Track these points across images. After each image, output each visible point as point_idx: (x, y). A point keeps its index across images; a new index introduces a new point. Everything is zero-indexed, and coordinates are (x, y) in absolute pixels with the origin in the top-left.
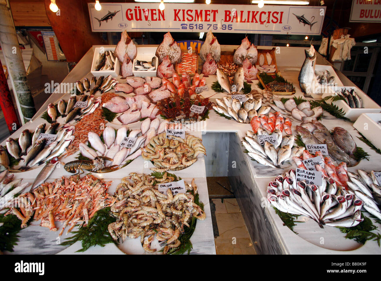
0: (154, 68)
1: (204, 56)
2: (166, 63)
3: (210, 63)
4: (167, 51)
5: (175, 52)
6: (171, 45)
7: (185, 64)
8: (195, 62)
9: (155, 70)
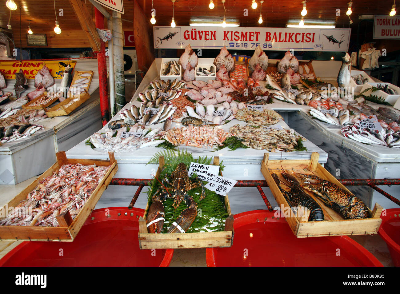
0: (213, 74)
1: (252, 67)
2: (222, 71)
3: (259, 71)
4: (223, 62)
5: (229, 62)
6: (226, 57)
7: (237, 72)
8: (245, 71)
9: (214, 75)
